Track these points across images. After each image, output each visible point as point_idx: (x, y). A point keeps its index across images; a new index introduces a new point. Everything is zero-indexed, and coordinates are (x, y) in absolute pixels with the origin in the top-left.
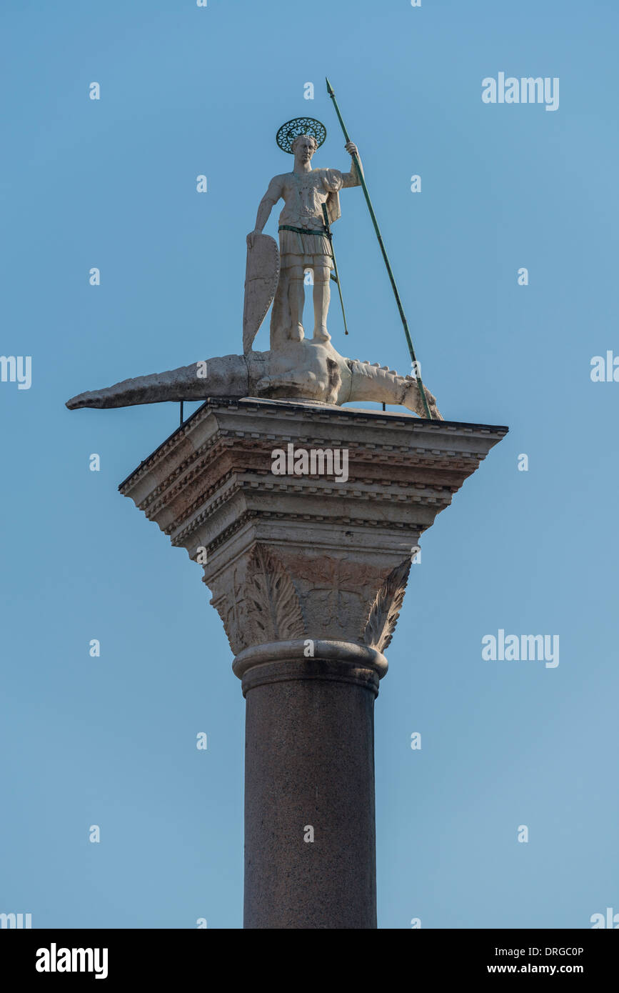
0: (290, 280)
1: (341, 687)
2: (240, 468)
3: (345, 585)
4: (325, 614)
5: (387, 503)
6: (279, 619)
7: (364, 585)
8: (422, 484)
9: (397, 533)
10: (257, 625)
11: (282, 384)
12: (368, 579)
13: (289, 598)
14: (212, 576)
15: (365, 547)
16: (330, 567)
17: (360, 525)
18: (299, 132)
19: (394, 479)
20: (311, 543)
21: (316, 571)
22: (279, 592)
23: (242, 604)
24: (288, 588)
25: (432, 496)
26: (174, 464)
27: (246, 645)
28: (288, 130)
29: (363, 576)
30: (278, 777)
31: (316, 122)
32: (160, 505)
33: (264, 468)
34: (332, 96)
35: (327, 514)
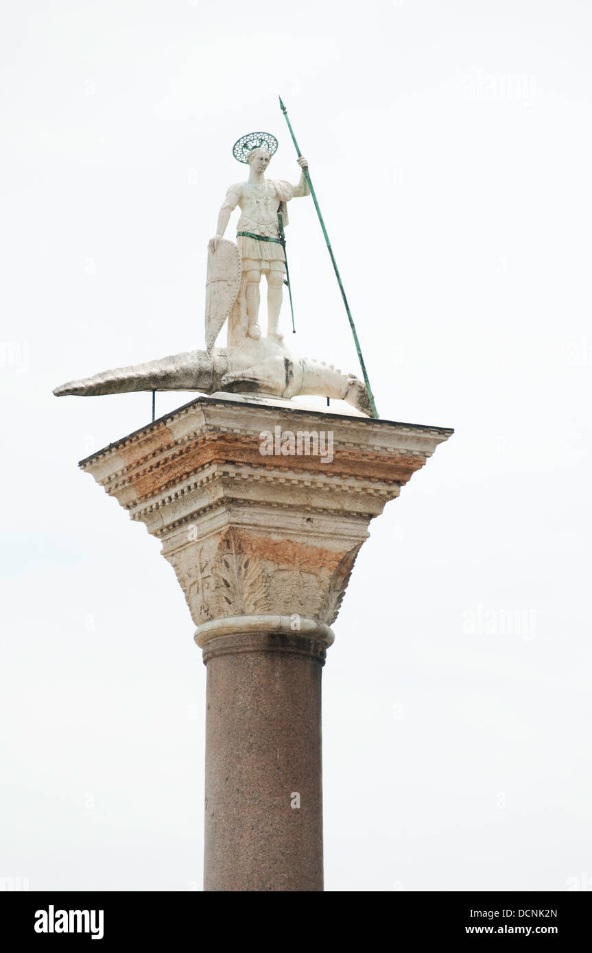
0: (248, 282)
1: (299, 658)
2: (221, 459)
3: (305, 567)
4: (287, 593)
5: (344, 494)
6: (246, 596)
7: (321, 567)
8: (376, 478)
9: (350, 521)
10: (225, 600)
11: (245, 379)
12: (325, 562)
13: (256, 577)
14: (173, 550)
15: (323, 533)
16: (293, 550)
17: (320, 513)
18: (254, 145)
19: (352, 473)
20: (277, 528)
21: (280, 553)
22: (246, 571)
23: (208, 580)
24: (256, 568)
25: (384, 489)
26: (147, 450)
27: (212, 618)
28: (245, 142)
29: (320, 559)
30: (242, 739)
31: (270, 137)
32: (124, 483)
33: (241, 460)
34: (285, 113)
35: (292, 503)
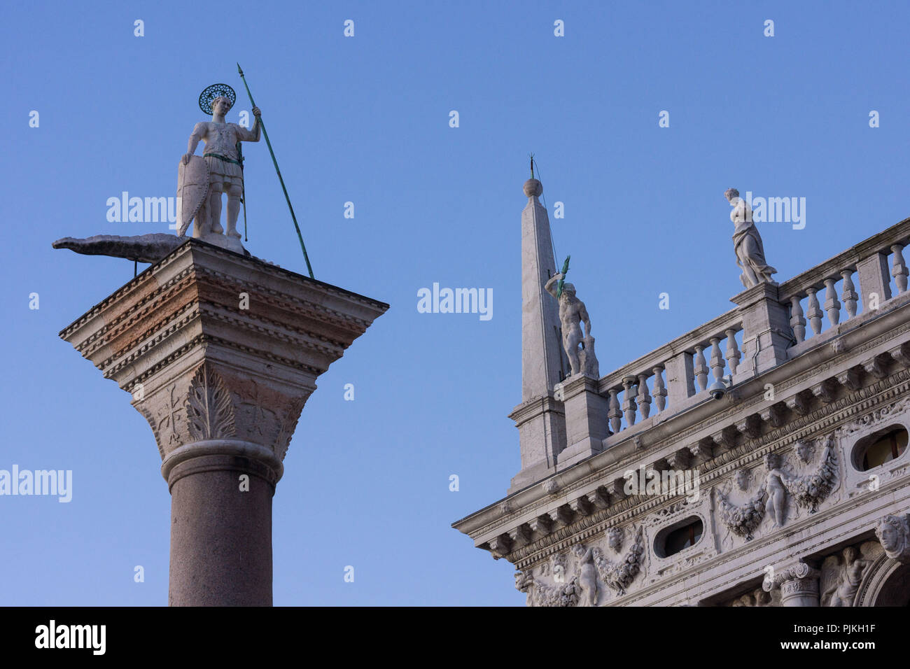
2: (203, 298)
3: (265, 404)
5: (298, 347)
6: (215, 423)
7: (277, 407)
8: (325, 338)
9: (302, 373)
10: (195, 427)
12: (281, 403)
13: (225, 407)
15: (279, 379)
16: (255, 389)
17: (278, 362)
19: (307, 329)
20: (243, 368)
21: (245, 390)
23: (179, 412)
24: (224, 399)
25: (331, 348)
27: (182, 444)
28: (210, 92)
29: (277, 400)
31: (231, 90)
32: (102, 343)
33: (220, 302)
35: (257, 348)
